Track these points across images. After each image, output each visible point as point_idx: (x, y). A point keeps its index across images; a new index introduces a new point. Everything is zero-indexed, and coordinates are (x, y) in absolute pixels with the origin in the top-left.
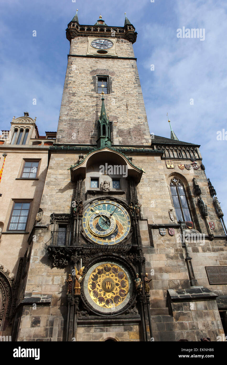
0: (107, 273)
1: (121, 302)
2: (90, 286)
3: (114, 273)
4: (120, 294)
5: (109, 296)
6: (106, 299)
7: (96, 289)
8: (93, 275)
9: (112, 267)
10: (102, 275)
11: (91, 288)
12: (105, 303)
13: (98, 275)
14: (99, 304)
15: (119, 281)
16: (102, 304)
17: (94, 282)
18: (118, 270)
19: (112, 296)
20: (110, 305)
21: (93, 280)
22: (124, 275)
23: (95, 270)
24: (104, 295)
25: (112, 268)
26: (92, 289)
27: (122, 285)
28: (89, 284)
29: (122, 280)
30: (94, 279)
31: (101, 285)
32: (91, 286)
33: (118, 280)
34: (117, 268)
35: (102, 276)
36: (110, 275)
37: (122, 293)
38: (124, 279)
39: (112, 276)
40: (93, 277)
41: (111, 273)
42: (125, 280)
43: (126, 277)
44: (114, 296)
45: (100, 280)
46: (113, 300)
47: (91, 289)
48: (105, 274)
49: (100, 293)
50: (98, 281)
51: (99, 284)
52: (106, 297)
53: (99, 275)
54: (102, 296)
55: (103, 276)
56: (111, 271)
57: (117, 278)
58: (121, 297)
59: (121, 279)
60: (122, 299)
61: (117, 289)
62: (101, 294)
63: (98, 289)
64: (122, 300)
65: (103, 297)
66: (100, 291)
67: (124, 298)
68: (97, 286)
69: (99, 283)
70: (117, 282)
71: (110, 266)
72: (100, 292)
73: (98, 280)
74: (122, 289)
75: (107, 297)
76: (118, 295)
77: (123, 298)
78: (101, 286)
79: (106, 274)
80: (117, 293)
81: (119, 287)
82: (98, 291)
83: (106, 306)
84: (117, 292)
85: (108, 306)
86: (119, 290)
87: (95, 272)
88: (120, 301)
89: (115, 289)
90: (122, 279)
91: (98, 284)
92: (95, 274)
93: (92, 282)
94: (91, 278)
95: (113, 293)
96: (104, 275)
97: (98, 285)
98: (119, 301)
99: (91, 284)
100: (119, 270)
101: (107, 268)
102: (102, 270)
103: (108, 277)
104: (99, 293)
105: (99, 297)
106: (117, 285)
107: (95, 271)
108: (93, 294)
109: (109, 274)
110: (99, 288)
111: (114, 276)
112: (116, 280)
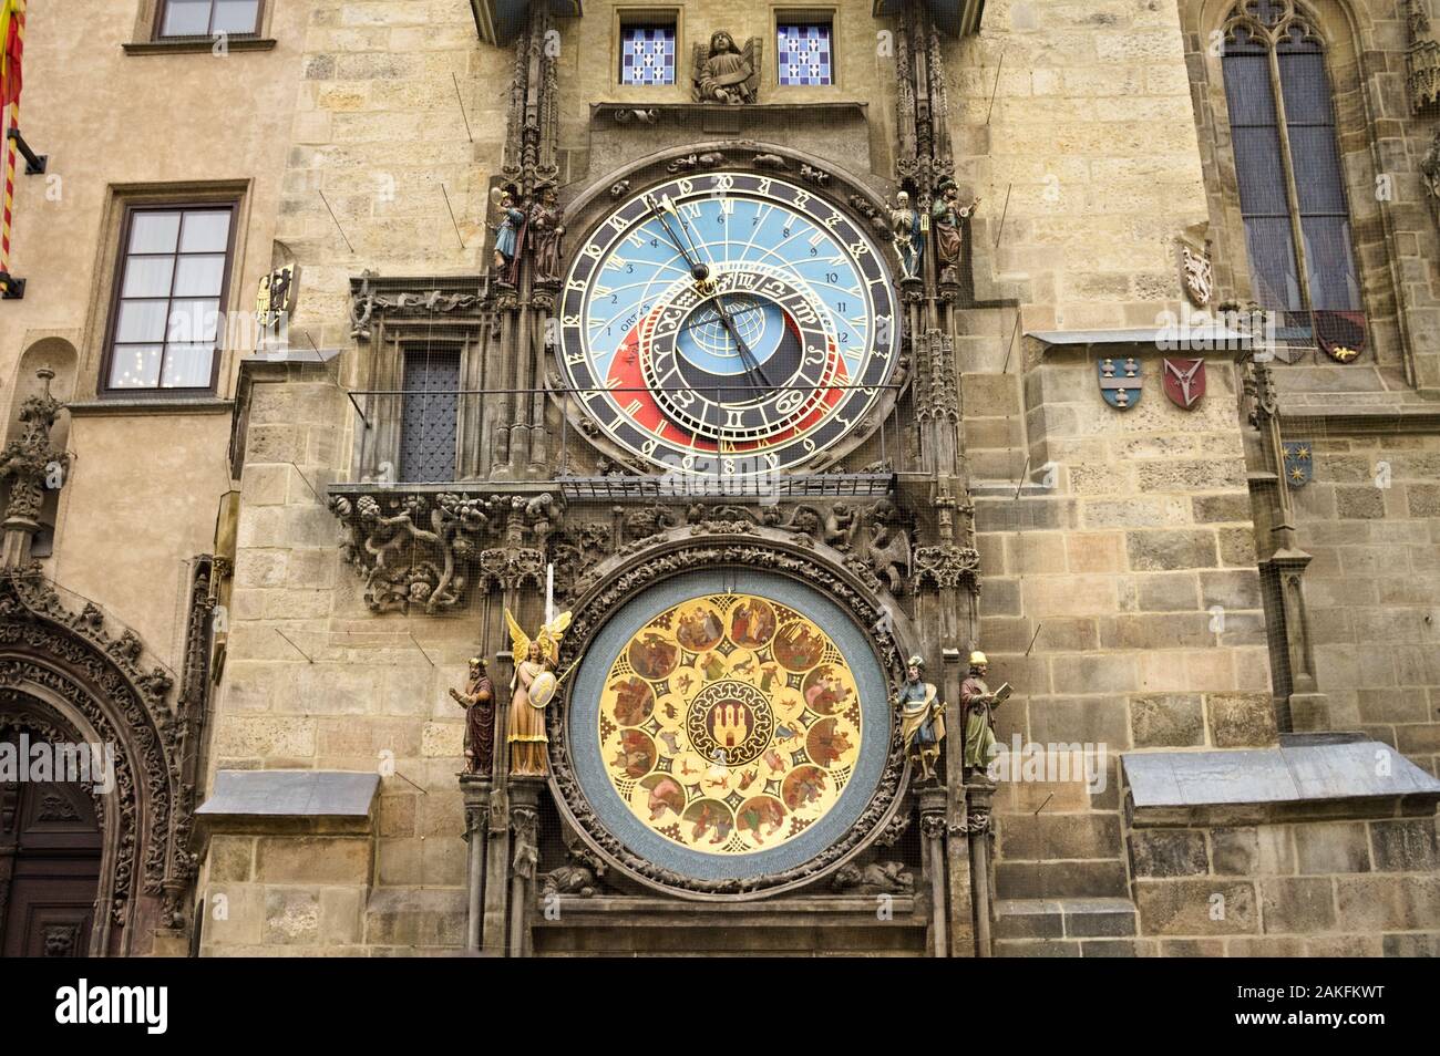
0: (662, 748)
1: (806, 621)
2: (769, 833)
3: (650, 705)
4: (763, 636)
5: (793, 703)
6: (815, 718)
7: (777, 793)
8: (697, 835)
9: (614, 728)
10: (684, 780)
11: (779, 823)
13: (687, 806)
14: (851, 746)
15: (691, 664)
16: (845, 735)
17: (735, 816)
18: (623, 685)
19: (788, 685)
20: (838, 686)
21: (731, 826)
22: (646, 635)
24: (794, 733)
25: (621, 728)
26: (781, 813)
27: (707, 641)
28: (761, 842)
29: (679, 646)
30: (722, 823)
31: (742, 769)
32: (765, 828)
33: (687, 670)
34: (615, 693)
35: (691, 779)
36: (669, 725)
37: (754, 627)
38: (669, 636)
39: (671, 712)
40: (712, 832)
41: (658, 726)
42: (675, 624)
43: (655, 624)
44: (782, 672)
45: (715, 783)
46: (807, 672)
47: (787, 822)
48: (671, 761)
49: (789, 759)
50: (727, 792)
51: (739, 779)
52: (802, 719)
53: (691, 798)
54: (802, 742)
55: (685, 772)
56: (644, 726)
57: (673, 679)
58: (779, 626)
59: (673, 650)
60: (786, 622)
61: (736, 667)
62: (793, 754)
63: (770, 783)
64: (794, 616)
65: (805, 738)
66: (777, 764)
67: (778, 608)
68: (754, 791)
69: (734, 781)
70: (697, 675)
71: (615, 737)
72: (781, 761)
73: (718, 794)
74: (728, 631)
75: (797, 711)
76: (769, 648)
77: (778, 618)
78: (750, 767)
79: (669, 756)
80: (762, 660)
81: (726, 655)
82: (779, 775)
83: (847, 705)
84: (756, 660)
85: (849, 691)
86: (741, 654)
87: (676, 826)
88: (799, 632)
89: (740, 676)
90: (676, 644)
91: (741, 793)
92: (687, 828)
93: (741, 828)
94: (719, 840)
95: (766, 685)
96: (677, 768)
97: (744, 786)
98: (805, 634)
99: (756, 829)
100: (627, 678)
101: (633, 759)
102: (650, 785)
103: (682, 739)
104: (789, 768)
105: (814, 764)
106: (712, 668)
107: (673, 830)
108: (806, 802)
109: (662, 737)
110: (766, 776)
111: (665, 698)
112: (687, 682)
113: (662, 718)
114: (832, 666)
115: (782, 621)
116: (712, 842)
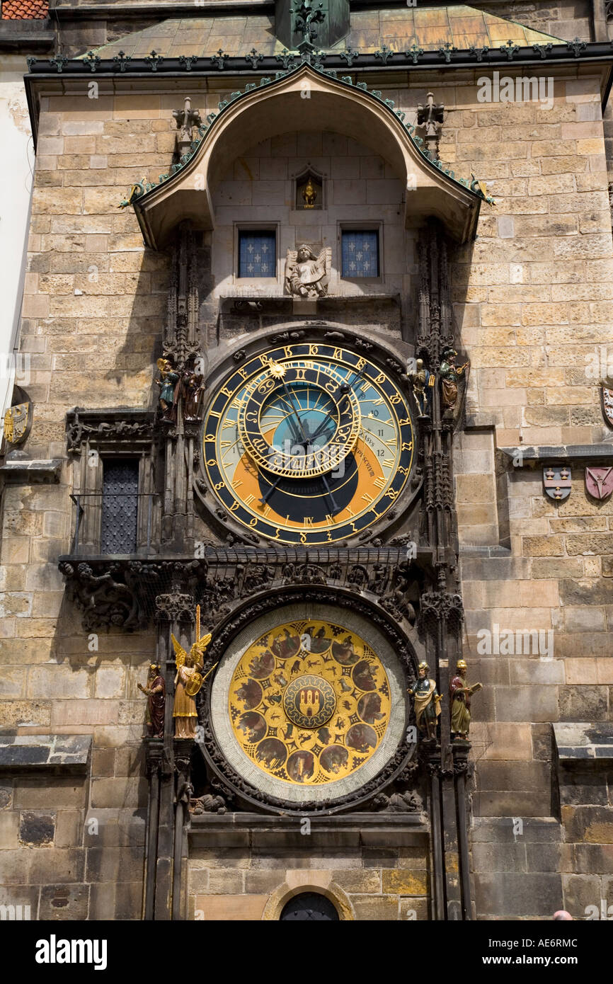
0: (350, 682)
1: (267, 772)
2: (281, 636)
3: (360, 708)
4: (294, 758)
5: (273, 718)
6: (258, 709)
7: (278, 661)
8: (323, 631)
9: (380, 690)
10: (334, 663)
11: (274, 642)
12: (243, 711)
13: (330, 647)
15: (338, 736)
16: (239, 699)
17: (302, 645)
18: (378, 717)
19: (276, 729)
23: (343, 631)
24: (270, 698)
25: (376, 690)
26: (274, 649)
27: (329, 752)
28: (285, 630)
29: (346, 747)
31: (300, 673)
32: (284, 639)
33: (339, 732)
34: (382, 712)
35: (330, 664)
36: (347, 696)
37: (301, 762)
38: (353, 753)
39: (347, 705)
41: (353, 695)
42: (350, 761)
43: (363, 760)
44: (280, 737)
45: (315, 663)
46: (265, 738)
47: (270, 643)
48: (343, 674)
49: (272, 683)
50: (308, 658)
51: (301, 666)
52: (266, 708)
53: (329, 653)
54: (265, 693)
55: (334, 669)
56: (361, 694)
57: (348, 725)
58: (284, 766)
59: (350, 744)
60: (280, 769)
61: (309, 738)
62: (270, 685)
63: (283, 666)
64: (276, 774)
65: (263, 696)
66: (279, 678)
67: (286, 778)
68: (291, 661)
70: (333, 730)
71: (379, 685)
72: (277, 681)
74: (316, 760)
75: (269, 713)
76: (291, 751)
77: (286, 772)
78: (295, 675)
79: (345, 677)
80: (293, 744)
81: (316, 745)
82: (278, 672)
84: (298, 743)
86: (307, 747)
87: (336, 635)
88: (271, 763)
89: (307, 733)
91: (299, 659)
92: (329, 634)
93: (297, 638)
94: (309, 629)
95: (290, 728)
96: (339, 670)
97: (297, 663)
98: (268, 761)
99: (288, 637)
100: (376, 722)
101: (366, 673)
102: (354, 658)
103: (338, 688)
104: (271, 677)
105: (257, 680)
107: (338, 632)
108: (260, 656)
109: (350, 689)
111: (350, 713)
112: (340, 725)
113: (351, 700)
114: (248, 743)
115: (283, 770)
116: (313, 628)
